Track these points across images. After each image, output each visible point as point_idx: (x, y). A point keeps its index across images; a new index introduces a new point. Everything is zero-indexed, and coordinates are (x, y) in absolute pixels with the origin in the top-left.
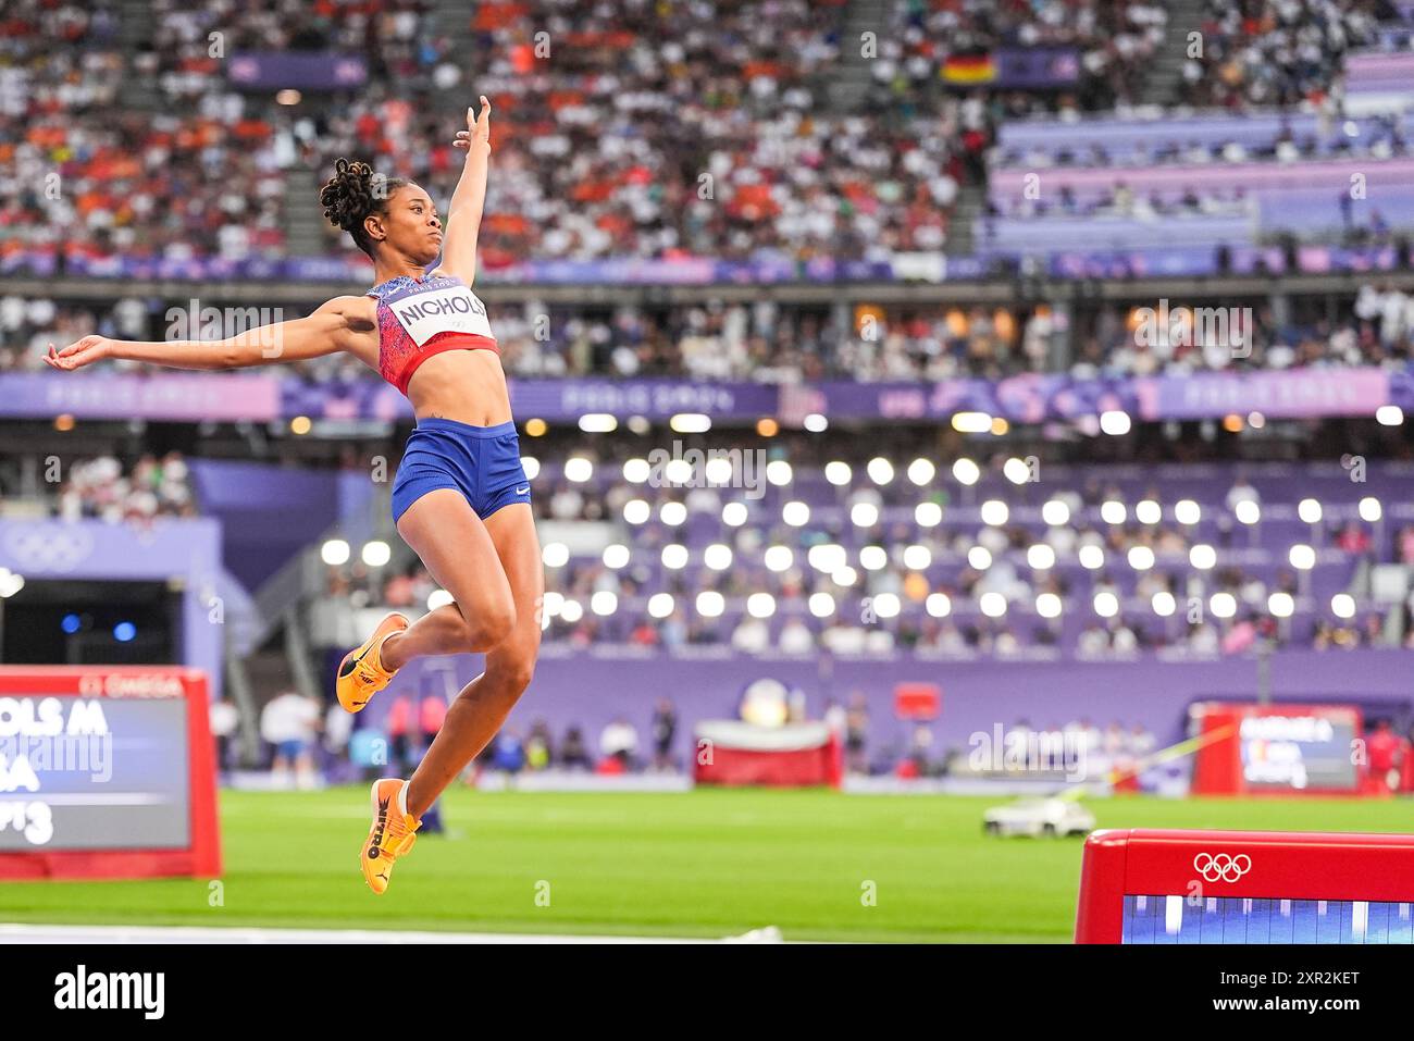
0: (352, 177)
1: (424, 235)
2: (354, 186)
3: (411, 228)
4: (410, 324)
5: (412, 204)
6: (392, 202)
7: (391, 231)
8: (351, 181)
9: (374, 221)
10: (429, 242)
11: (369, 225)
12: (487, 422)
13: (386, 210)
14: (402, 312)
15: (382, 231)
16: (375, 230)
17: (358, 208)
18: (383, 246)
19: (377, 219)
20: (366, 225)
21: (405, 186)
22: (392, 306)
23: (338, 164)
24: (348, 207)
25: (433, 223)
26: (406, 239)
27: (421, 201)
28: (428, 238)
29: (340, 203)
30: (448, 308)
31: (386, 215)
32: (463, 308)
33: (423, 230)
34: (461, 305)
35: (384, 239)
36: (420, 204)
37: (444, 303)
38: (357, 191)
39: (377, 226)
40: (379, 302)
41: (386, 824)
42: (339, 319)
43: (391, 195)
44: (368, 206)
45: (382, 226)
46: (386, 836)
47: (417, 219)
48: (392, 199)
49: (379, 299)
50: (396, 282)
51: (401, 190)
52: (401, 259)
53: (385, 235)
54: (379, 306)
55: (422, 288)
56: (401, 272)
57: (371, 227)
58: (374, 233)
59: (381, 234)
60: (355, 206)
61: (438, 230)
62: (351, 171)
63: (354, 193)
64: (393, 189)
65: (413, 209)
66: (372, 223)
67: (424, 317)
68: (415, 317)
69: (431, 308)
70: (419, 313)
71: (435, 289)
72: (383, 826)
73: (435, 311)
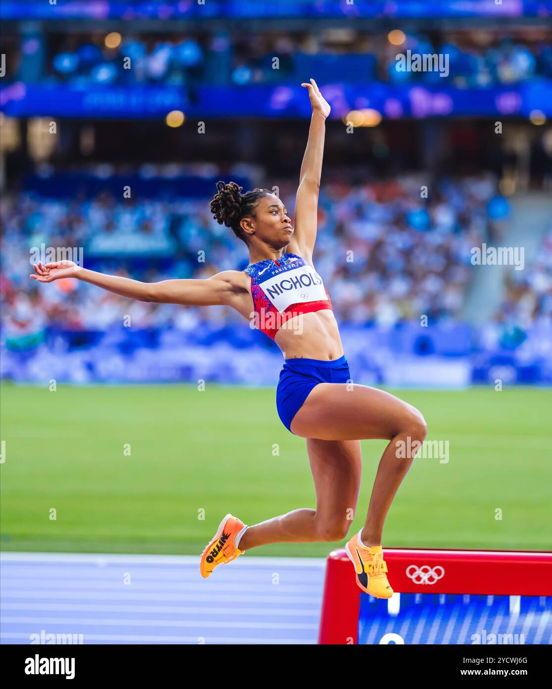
0: (228, 194)
1: (280, 229)
2: (229, 199)
3: (271, 225)
4: (273, 298)
5: (272, 208)
6: (257, 208)
7: (258, 228)
8: (228, 196)
9: (247, 221)
10: (284, 234)
11: (244, 225)
12: (331, 357)
13: (254, 213)
14: (268, 290)
15: (251, 227)
16: (247, 228)
17: (233, 213)
18: (255, 238)
19: (249, 220)
20: (242, 226)
21: (264, 196)
22: (261, 285)
23: (218, 185)
24: (226, 213)
25: (286, 221)
26: (269, 233)
27: (276, 206)
28: (282, 232)
29: (222, 211)
30: (298, 284)
31: (255, 217)
32: (307, 282)
33: (279, 226)
34: (305, 280)
35: (254, 233)
36: (276, 209)
37: (295, 280)
38: (232, 202)
39: (249, 225)
40: (252, 281)
41: (223, 548)
42: (229, 285)
43: (257, 203)
44: (241, 211)
45: (252, 225)
46: (220, 554)
47: (276, 219)
48: (258, 205)
49: (252, 277)
50: (263, 264)
51: (263, 200)
52: (265, 247)
53: (254, 230)
54: (252, 284)
55: (280, 270)
56: (266, 255)
57: (245, 225)
58: (248, 230)
59: (252, 230)
60: (232, 212)
61: (289, 225)
62: (227, 189)
63: (229, 203)
64: (258, 200)
65: (271, 212)
66: (245, 223)
67: (282, 292)
68: (276, 292)
69: (287, 285)
70: (278, 289)
71: (289, 270)
72: (221, 548)
73: (289, 287)
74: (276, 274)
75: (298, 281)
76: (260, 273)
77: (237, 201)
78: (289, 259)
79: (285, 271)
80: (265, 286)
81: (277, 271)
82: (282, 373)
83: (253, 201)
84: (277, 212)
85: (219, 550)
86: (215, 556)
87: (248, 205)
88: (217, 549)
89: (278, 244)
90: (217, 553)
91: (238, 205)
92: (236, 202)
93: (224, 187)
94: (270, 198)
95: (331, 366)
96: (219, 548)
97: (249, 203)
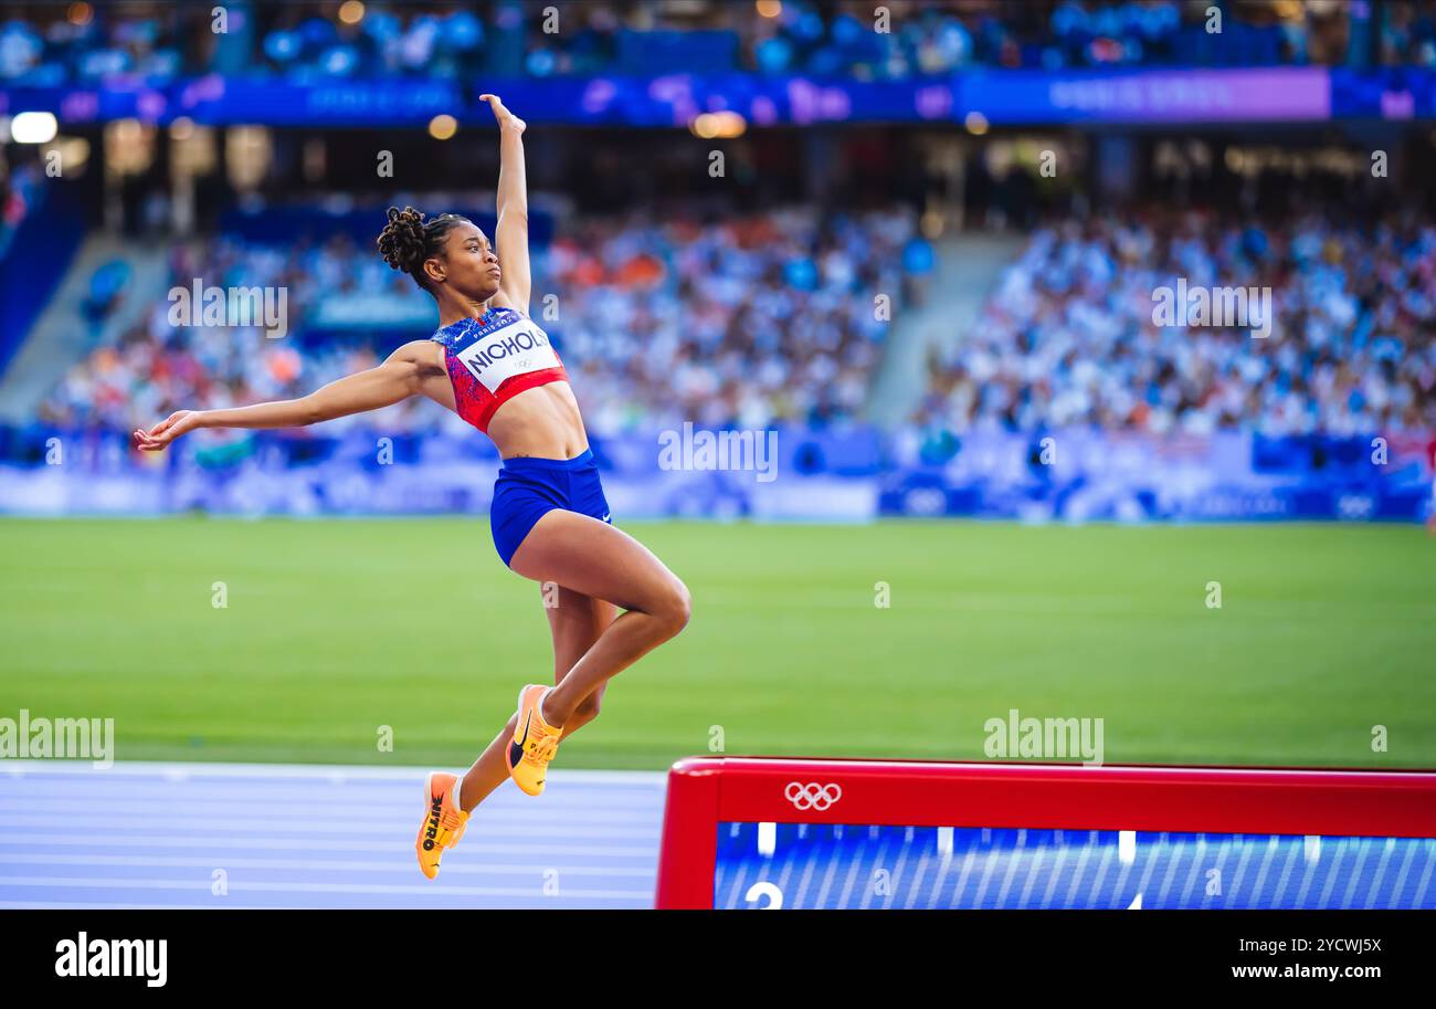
0: (405, 226)
1: (483, 273)
2: (408, 234)
3: (470, 267)
4: (480, 372)
5: (469, 243)
6: (448, 243)
7: (450, 272)
8: (405, 230)
9: (433, 263)
10: (489, 279)
11: (429, 269)
12: (568, 453)
13: (444, 252)
14: (470, 361)
15: (441, 272)
16: (435, 273)
17: (415, 254)
18: (448, 288)
20: (426, 270)
22: (460, 356)
23: (390, 215)
24: (404, 254)
25: (490, 260)
26: (466, 279)
27: (476, 239)
28: (486, 275)
29: (397, 251)
30: (513, 347)
31: (445, 257)
32: (527, 344)
33: (481, 267)
35: (445, 280)
36: (475, 243)
38: (411, 238)
39: (437, 268)
40: (447, 351)
41: (441, 819)
42: (412, 366)
43: (447, 237)
44: (424, 251)
45: (442, 268)
46: (440, 830)
47: (475, 258)
48: (448, 240)
49: (446, 345)
50: (460, 326)
51: (455, 231)
52: (462, 299)
53: (445, 276)
54: (447, 356)
55: (485, 331)
56: (464, 311)
57: (431, 269)
58: (436, 276)
59: (441, 275)
60: (411, 253)
61: (496, 266)
62: (402, 218)
63: (408, 241)
64: (448, 231)
65: (469, 248)
66: (431, 266)
67: (491, 362)
68: (483, 363)
69: (495, 351)
70: (486, 359)
71: (498, 329)
72: (438, 820)
73: (501, 354)
74: (480, 338)
75: (513, 344)
76: (457, 339)
77: (419, 236)
78: (498, 313)
79: (493, 331)
80: (465, 356)
81: (481, 333)
82: (498, 484)
83: (442, 234)
84: (476, 248)
85: (436, 826)
86: (434, 836)
87: (434, 239)
88: (433, 826)
89: (480, 294)
90: (435, 831)
91: (421, 242)
92: (417, 238)
93: (398, 216)
94: (465, 228)
95: (569, 467)
96: (435, 823)
97: (436, 237)
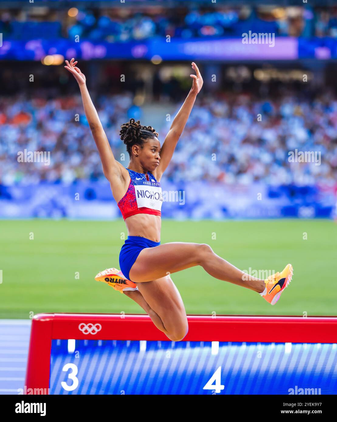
1: (152, 162)
9: (136, 147)
13: (142, 146)
14: (138, 191)
15: (138, 153)
16: (135, 151)
18: (136, 159)
19: (138, 147)
20: (132, 148)
25: (157, 158)
30: (153, 197)
31: (142, 148)
35: (137, 156)
37: (152, 194)
39: (137, 150)
47: (153, 155)
51: (151, 140)
53: (138, 154)
57: (134, 149)
58: (135, 153)
59: (137, 153)
61: (158, 161)
62: (134, 125)
63: (132, 134)
64: (148, 139)
65: (152, 150)
66: (135, 148)
80: (137, 188)
83: (145, 138)
84: (155, 151)
91: (136, 138)
92: (136, 135)
93: (133, 123)
97: (143, 138)
